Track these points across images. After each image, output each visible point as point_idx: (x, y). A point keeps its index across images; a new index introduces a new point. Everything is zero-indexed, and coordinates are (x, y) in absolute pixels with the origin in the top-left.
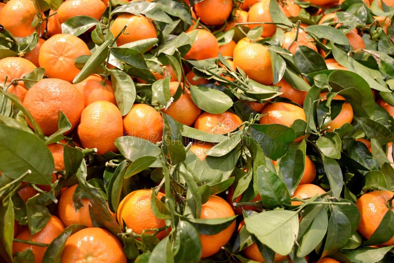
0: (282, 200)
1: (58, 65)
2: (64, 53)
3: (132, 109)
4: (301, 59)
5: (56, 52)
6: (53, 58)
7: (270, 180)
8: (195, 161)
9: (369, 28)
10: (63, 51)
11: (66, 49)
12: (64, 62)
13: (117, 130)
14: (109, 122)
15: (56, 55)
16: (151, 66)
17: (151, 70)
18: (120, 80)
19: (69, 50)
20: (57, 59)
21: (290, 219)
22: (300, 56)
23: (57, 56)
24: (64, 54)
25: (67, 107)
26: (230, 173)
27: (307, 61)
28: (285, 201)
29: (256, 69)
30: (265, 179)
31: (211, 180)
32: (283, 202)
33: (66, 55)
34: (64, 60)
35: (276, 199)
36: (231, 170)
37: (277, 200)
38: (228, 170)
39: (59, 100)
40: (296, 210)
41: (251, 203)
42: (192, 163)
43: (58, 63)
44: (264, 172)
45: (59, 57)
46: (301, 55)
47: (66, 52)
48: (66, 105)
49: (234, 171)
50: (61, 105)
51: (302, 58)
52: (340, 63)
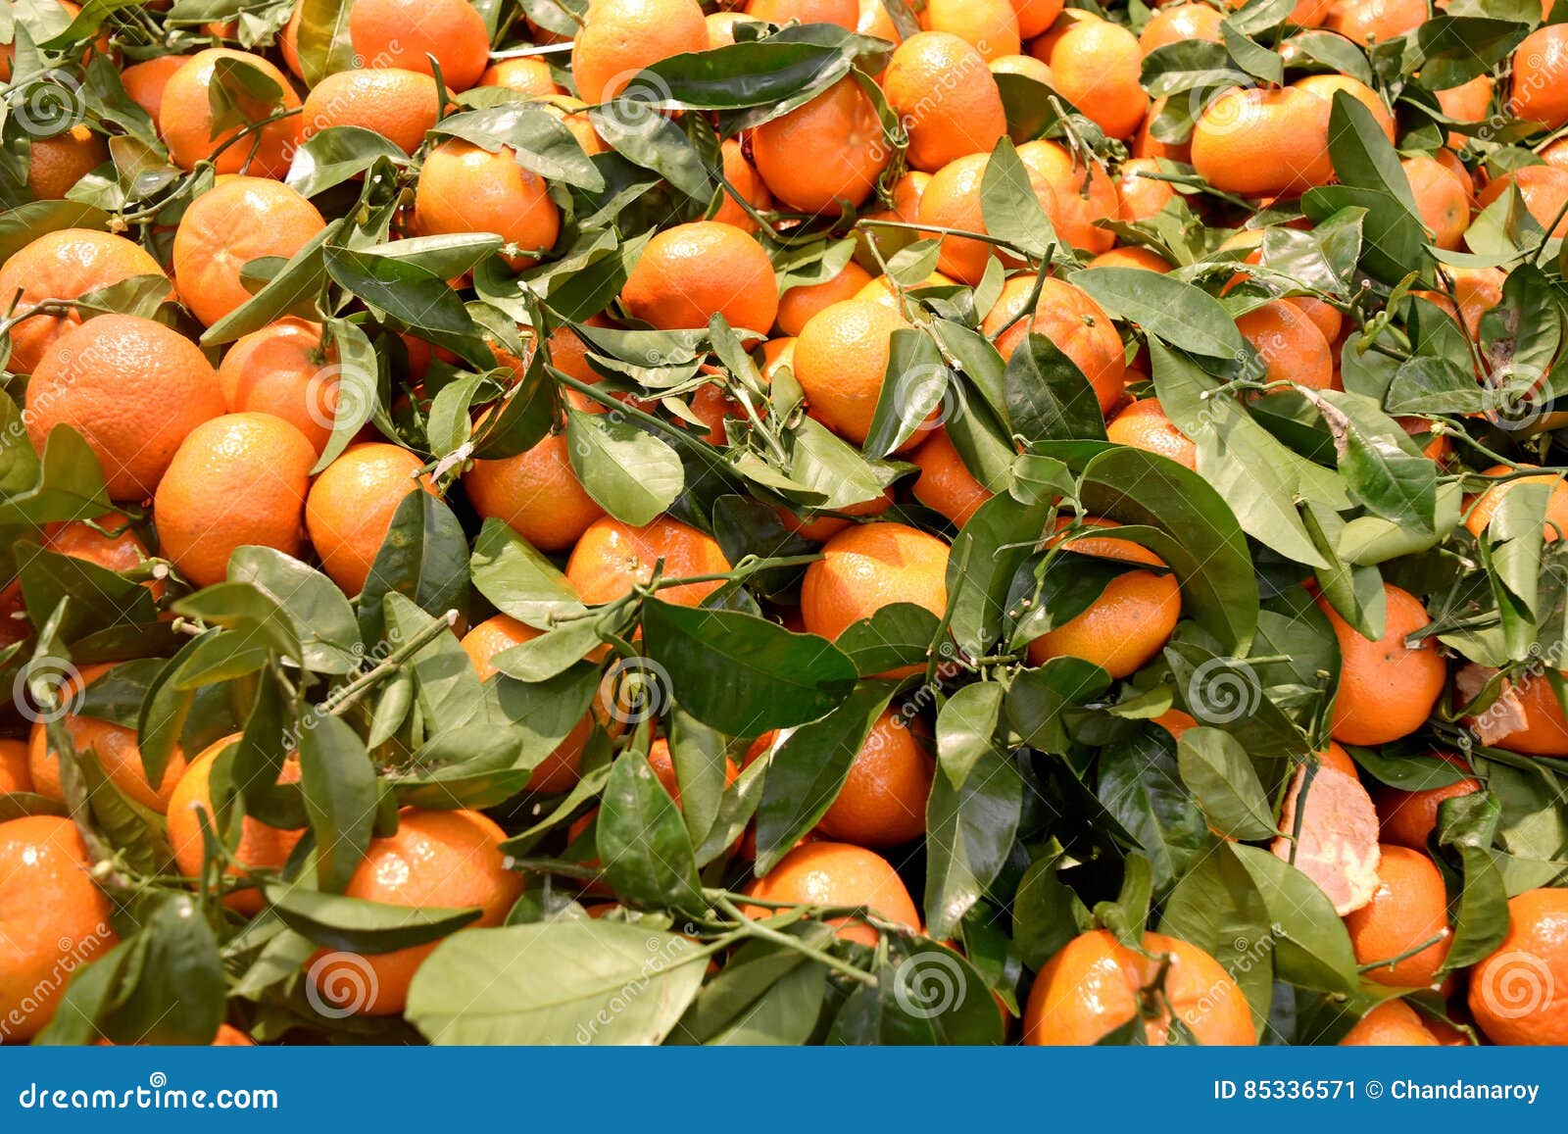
0: (674, 892)
1: (208, 276)
2: (232, 238)
3: (339, 457)
4: (1027, 383)
5: (208, 233)
6: (199, 251)
7: (645, 811)
8: (453, 680)
9: (1350, 305)
10: (229, 233)
11: (238, 231)
12: (226, 268)
13: (255, 518)
14: (233, 488)
15: (208, 241)
16: (489, 323)
17: (487, 337)
18: (350, 357)
19: (246, 234)
20: (209, 256)
21: (671, 970)
22: (1025, 370)
23: (211, 247)
24: (232, 243)
25: (125, 416)
26: (552, 744)
27: (1044, 391)
28: (680, 898)
29: (839, 392)
30: (634, 801)
31: (468, 758)
32: (677, 899)
33: (235, 247)
34: (228, 262)
35: (655, 882)
36: (559, 736)
37: (657, 886)
38: (551, 734)
39: (107, 392)
40: (706, 942)
41: (584, 870)
42: (444, 681)
43: (211, 268)
44: (636, 777)
45: (218, 247)
46: (1030, 369)
47: (238, 239)
48: (125, 411)
49: (566, 740)
50: (106, 407)
51: (1031, 380)
52: (1178, 423)
